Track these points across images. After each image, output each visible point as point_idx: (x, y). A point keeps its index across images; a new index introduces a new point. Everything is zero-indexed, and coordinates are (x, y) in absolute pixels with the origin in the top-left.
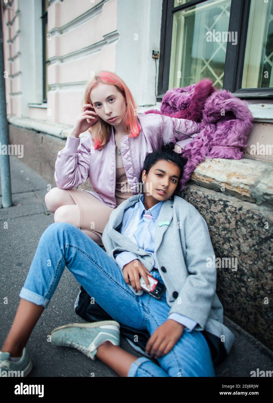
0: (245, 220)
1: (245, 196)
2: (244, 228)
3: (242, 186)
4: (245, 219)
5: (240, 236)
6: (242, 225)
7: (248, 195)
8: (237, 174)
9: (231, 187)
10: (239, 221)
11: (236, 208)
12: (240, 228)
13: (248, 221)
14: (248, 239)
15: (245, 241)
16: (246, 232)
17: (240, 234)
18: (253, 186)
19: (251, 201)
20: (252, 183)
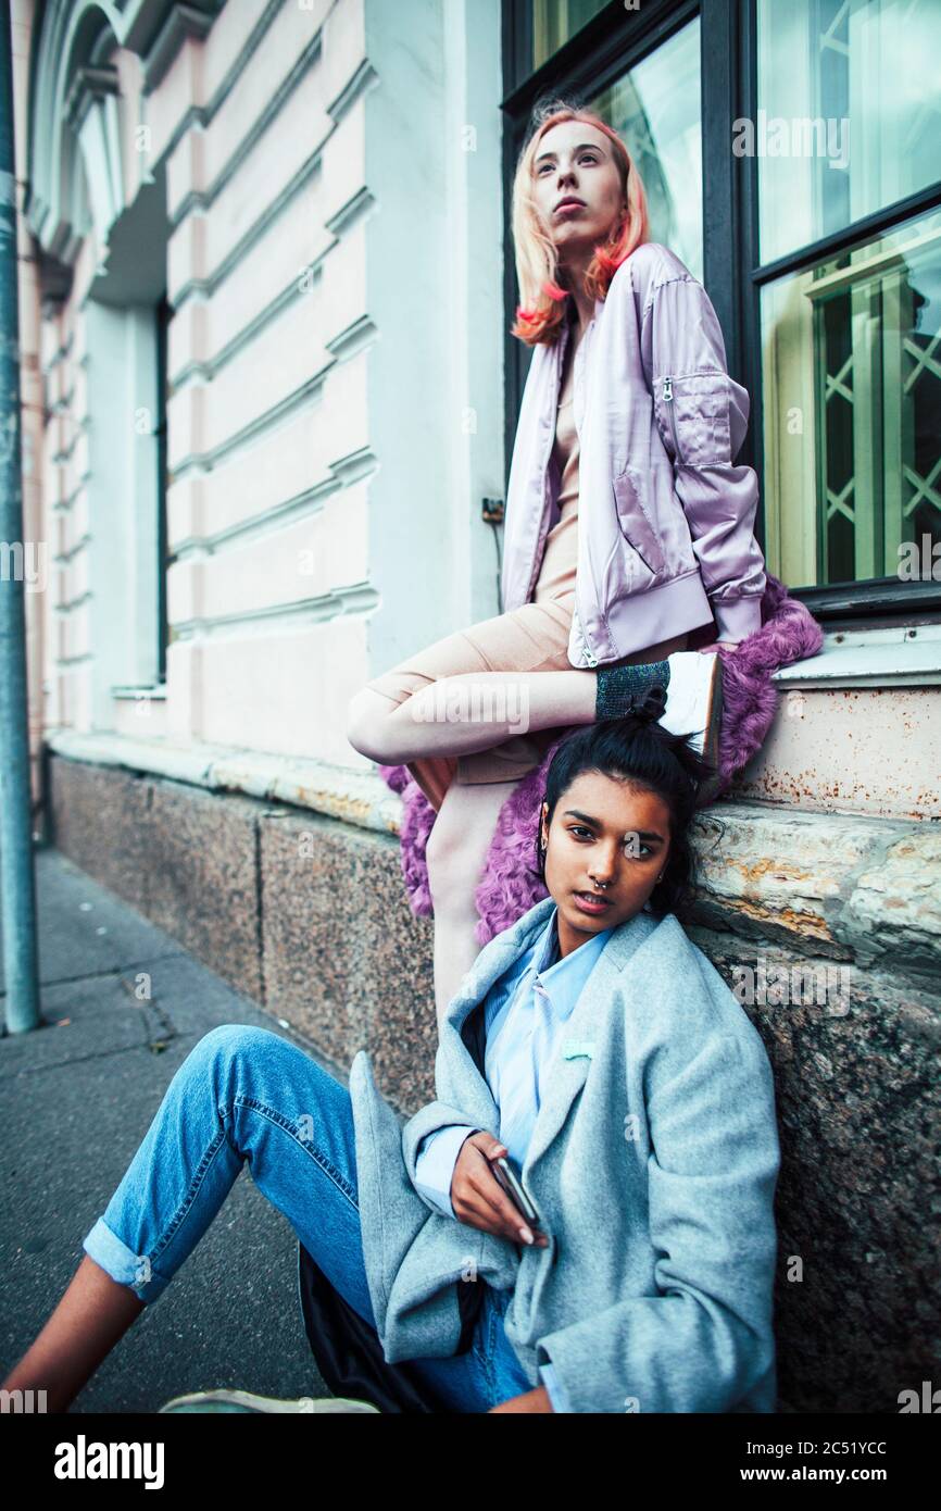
0: (825, 1027)
1: (813, 940)
2: (823, 1058)
3: (798, 905)
4: (822, 1024)
5: (815, 1087)
6: (815, 1046)
7: (824, 936)
8: (778, 864)
9: (762, 911)
10: (803, 1029)
12: (810, 1057)
13: (834, 1030)
14: (843, 1096)
15: (833, 1106)
16: (834, 1069)
17: (813, 1080)
18: (833, 903)
19: (837, 955)
20: (832, 890)
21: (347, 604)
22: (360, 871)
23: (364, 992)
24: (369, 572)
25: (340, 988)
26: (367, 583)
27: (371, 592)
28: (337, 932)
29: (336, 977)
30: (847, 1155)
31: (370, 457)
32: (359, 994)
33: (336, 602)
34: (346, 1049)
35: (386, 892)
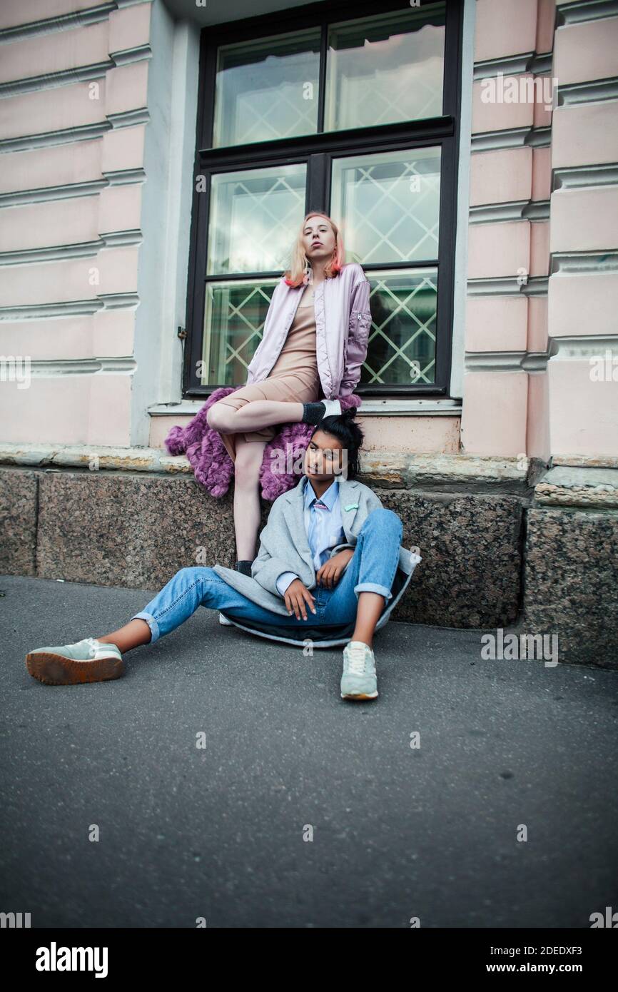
1: (394, 483)
3: (392, 472)
7: (398, 480)
8: (381, 462)
11: (387, 496)
13: (404, 505)
18: (405, 470)
19: (401, 486)
20: (403, 466)
21: (104, 366)
22: (143, 489)
23: (142, 547)
24: (133, 352)
25: (120, 550)
26: (132, 357)
27: (133, 362)
28: (120, 523)
29: (117, 545)
30: (407, 539)
31: (137, 297)
32: (138, 549)
33: (99, 364)
34: (124, 579)
35: (166, 497)
